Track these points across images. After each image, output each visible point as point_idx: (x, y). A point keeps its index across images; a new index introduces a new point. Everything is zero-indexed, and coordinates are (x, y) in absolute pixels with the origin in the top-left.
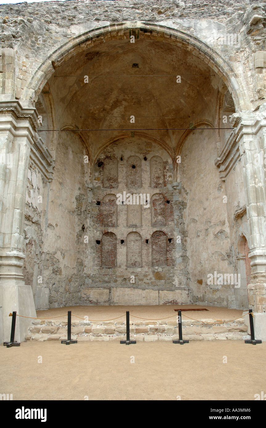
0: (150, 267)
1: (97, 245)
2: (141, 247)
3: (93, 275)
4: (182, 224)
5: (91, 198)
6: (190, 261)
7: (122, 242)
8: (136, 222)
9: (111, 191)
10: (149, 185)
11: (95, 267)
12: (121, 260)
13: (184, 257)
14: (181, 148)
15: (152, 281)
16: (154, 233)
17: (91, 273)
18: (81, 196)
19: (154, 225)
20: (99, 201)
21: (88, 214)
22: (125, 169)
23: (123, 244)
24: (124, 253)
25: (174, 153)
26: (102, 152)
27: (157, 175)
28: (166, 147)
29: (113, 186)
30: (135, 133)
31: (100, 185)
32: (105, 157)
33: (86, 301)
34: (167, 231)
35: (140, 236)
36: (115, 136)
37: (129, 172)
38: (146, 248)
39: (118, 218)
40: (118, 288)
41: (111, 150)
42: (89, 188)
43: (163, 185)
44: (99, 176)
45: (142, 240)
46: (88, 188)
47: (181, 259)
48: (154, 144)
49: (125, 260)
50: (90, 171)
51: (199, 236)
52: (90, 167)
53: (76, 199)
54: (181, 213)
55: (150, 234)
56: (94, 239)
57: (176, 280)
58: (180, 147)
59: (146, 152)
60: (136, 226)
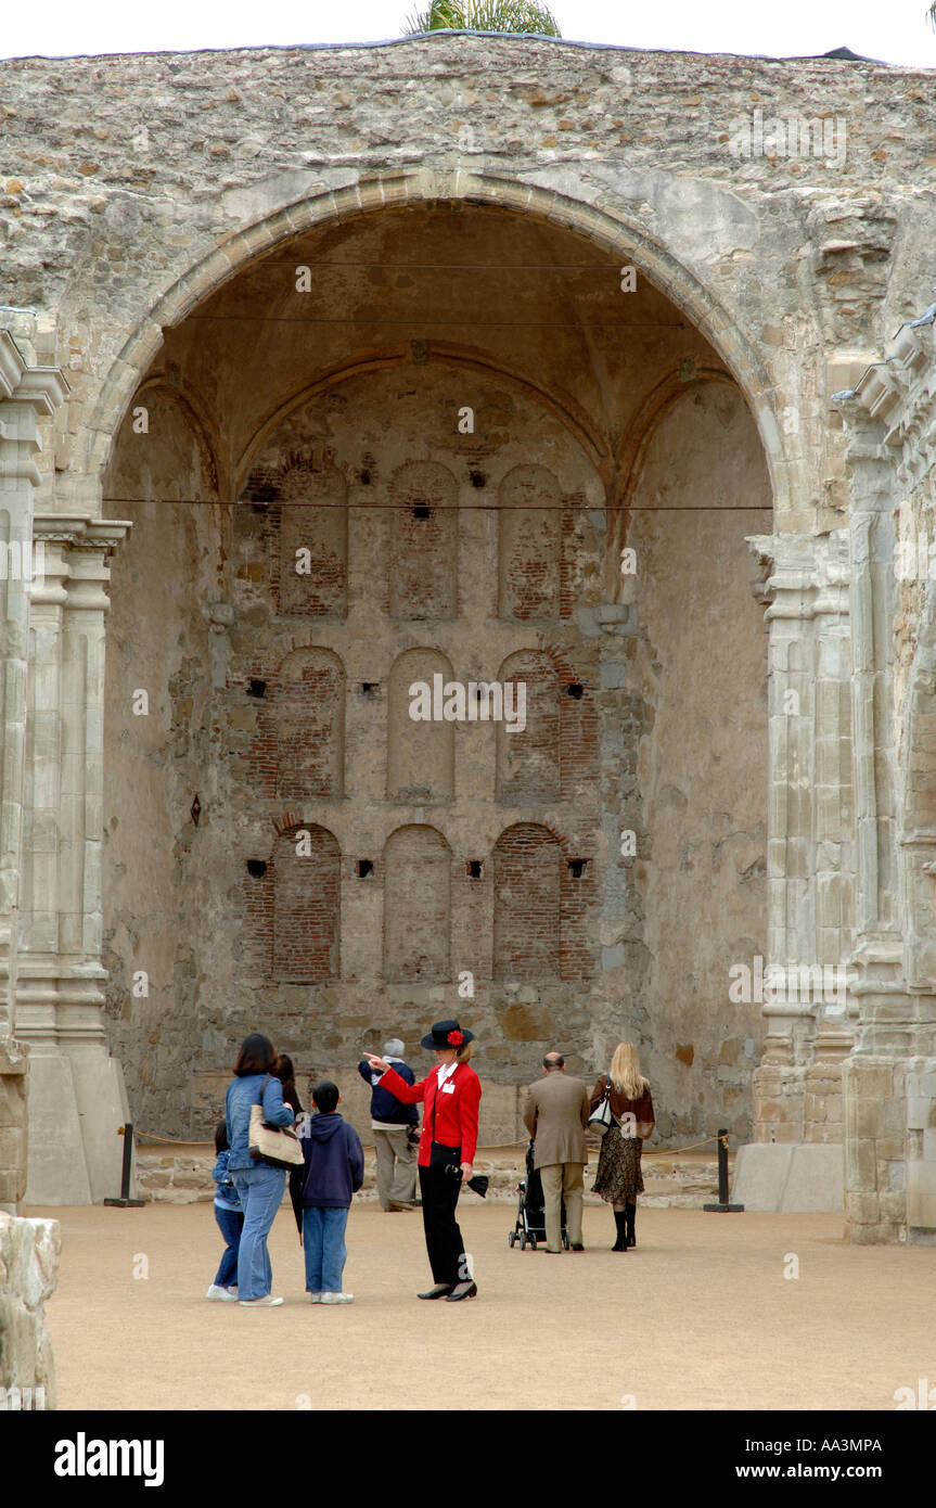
0: (483, 982)
1: (254, 880)
2: (446, 893)
3: (234, 1013)
4: (631, 799)
5: (224, 666)
6: (656, 966)
7: (365, 867)
8: (429, 775)
9: (318, 633)
10: (490, 610)
11: (245, 982)
12: (359, 952)
13: (633, 945)
14: (644, 442)
15: (491, 1043)
16: (508, 830)
17: (225, 1008)
18: (186, 671)
19: (506, 795)
20: (260, 677)
21: (214, 741)
22: (379, 528)
23: (369, 876)
24: (373, 919)
25: (612, 461)
26: (272, 436)
27: (529, 555)
28: (579, 425)
29: (322, 601)
30: (433, 349)
31: (262, 601)
32: (284, 463)
33: (207, 1127)
34: (566, 825)
35: (445, 844)
36: (335, 362)
37: (398, 539)
38: (470, 898)
39: (346, 760)
40: (344, 1072)
41: (316, 428)
42: (218, 624)
43: (557, 606)
44: (256, 555)
45: (455, 864)
46: (213, 622)
47: (618, 955)
48: (520, 403)
49: (377, 950)
50: (219, 543)
51: (689, 866)
52: (218, 523)
53: (172, 689)
54: (629, 748)
55: (489, 839)
56: (237, 855)
57: (596, 1043)
58: (640, 441)
59: (483, 442)
60: (427, 794)
